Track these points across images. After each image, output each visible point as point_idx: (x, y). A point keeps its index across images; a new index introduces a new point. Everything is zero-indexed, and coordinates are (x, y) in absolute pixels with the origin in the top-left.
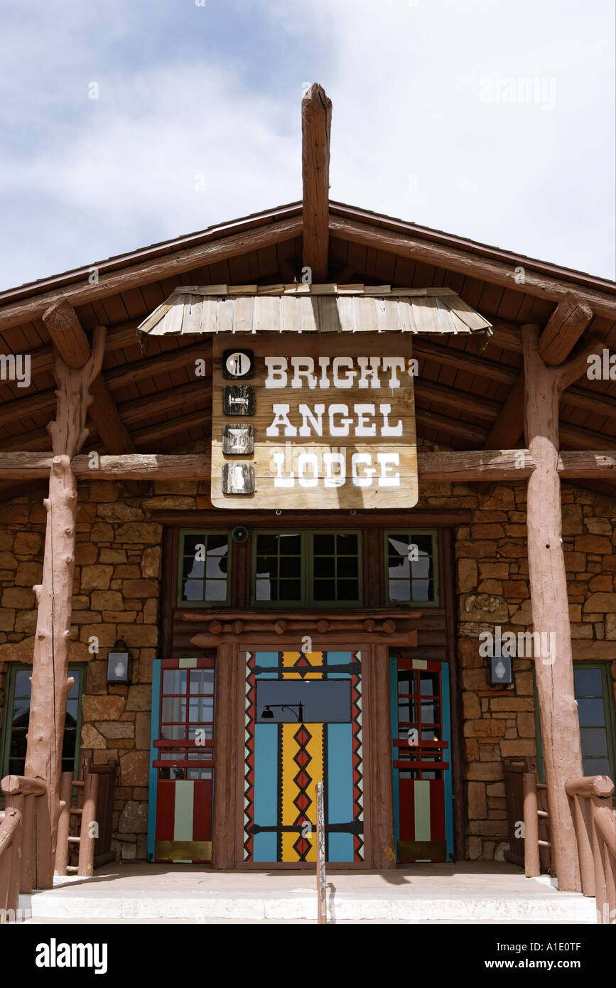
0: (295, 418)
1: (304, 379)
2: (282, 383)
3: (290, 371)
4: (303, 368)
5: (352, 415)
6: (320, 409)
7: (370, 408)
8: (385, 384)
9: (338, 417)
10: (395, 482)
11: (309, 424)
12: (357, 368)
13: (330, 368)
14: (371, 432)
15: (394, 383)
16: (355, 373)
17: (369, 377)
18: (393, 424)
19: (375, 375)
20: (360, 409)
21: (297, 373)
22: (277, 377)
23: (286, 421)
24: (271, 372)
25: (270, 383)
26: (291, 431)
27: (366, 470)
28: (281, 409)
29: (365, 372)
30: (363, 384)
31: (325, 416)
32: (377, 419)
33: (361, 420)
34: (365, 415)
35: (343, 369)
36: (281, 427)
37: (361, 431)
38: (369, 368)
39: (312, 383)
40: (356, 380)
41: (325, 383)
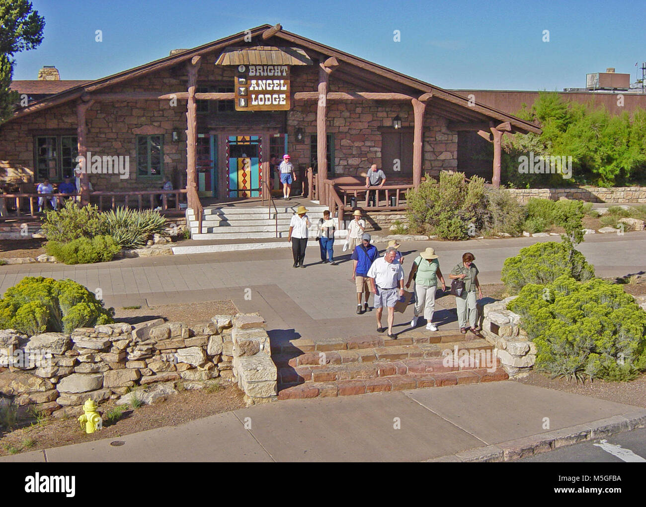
0: (258, 85)
1: (260, 73)
2: (254, 74)
3: (256, 70)
4: (260, 69)
5: (273, 84)
6: (264, 81)
7: (278, 81)
8: (282, 74)
9: (269, 84)
10: (284, 103)
11: (262, 86)
12: (274, 69)
13: (267, 69)
14: (278, 89)
15: (284, 74)
16: (274, 71)
17: (278, 72)
18: (284, 86)
19: (279, 72)
20: (275, 82)
21: (258, 71)
22: (253, 72)
23: (255, 85)
24: (251, 71)
25: (251, 74)
26: (256, 88)
27: (277, 100)
28: (254, 82)
29: (276, 71)
30: (276, 74)
31: (266, 84)
32: (280, 85)
33: (276, 85)
34: (277, 84)
35: (270, 70)
36: (254, 87)
37: (275, 88)
38: (278, 69)
39: (262, 74)
40: (274, 73)
41: (265, 74)
